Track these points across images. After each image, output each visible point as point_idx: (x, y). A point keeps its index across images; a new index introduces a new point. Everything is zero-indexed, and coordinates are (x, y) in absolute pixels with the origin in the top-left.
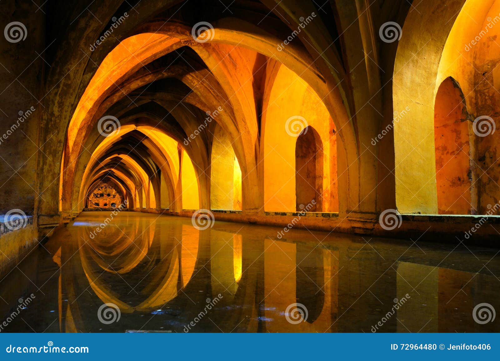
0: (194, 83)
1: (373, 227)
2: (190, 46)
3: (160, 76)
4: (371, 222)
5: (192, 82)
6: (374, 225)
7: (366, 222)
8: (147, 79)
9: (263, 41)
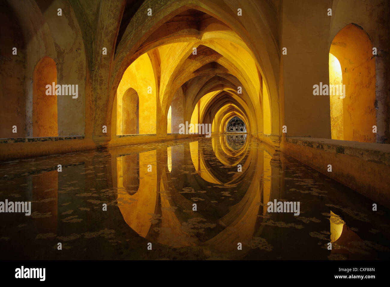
0: (223, 63)
1: (279, 145)
2: (201, 44)
3: (205, 62)
4: (277, 142)
5: (222, 62)
6: (279, 144)
7: (275, 142)
8: (198, 65)
9: (225, 33)
